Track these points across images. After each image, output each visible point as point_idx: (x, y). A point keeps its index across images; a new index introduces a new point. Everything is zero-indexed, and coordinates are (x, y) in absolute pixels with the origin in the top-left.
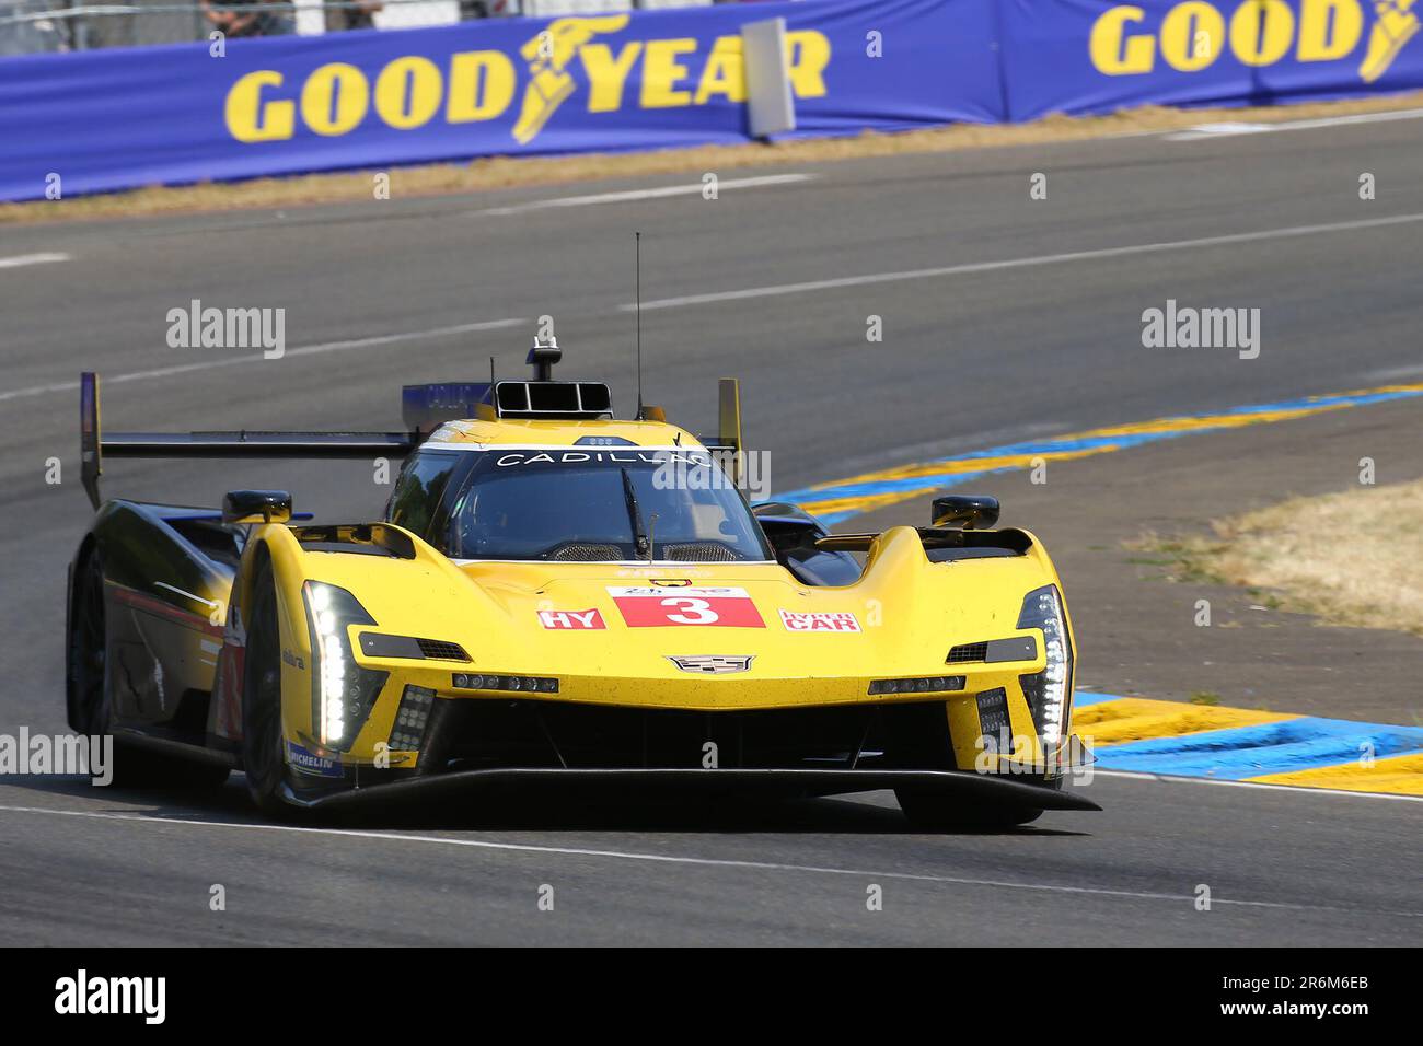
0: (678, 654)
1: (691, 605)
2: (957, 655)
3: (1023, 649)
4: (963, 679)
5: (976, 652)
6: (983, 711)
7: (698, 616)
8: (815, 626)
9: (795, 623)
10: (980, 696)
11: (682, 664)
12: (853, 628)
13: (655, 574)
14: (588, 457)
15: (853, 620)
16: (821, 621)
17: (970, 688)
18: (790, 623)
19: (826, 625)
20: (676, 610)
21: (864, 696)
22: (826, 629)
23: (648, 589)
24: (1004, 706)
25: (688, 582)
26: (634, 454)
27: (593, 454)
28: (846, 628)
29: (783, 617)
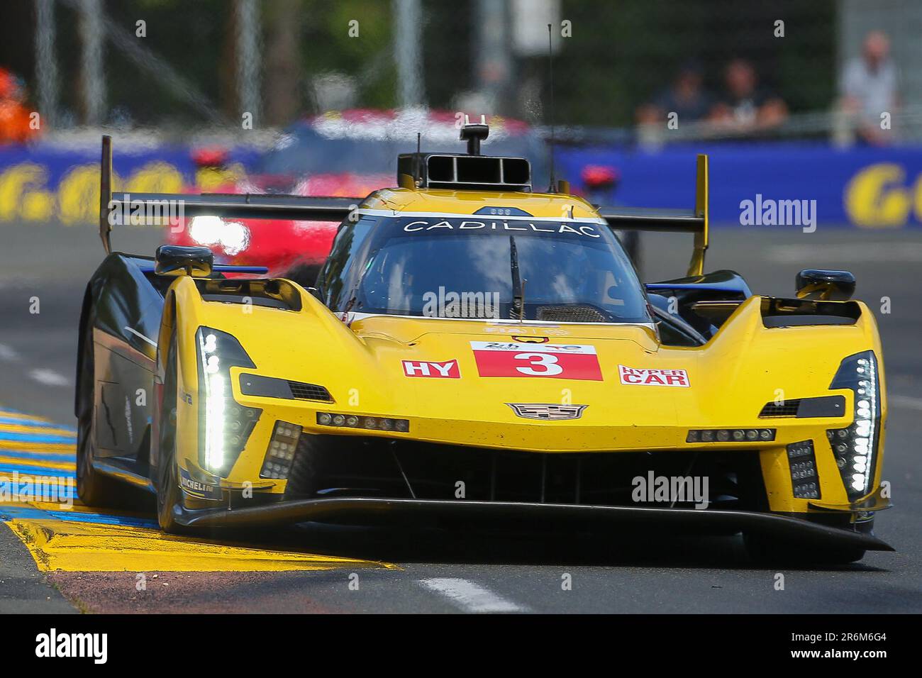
0: (519, 401)
1: (540, 359)
2: (770, 410)
3: (831, 406)
4: (774, 431)
5: (791, 408)
6: (792, 461)
7: (544, 368)
8: (649, 380)
9: (632, 378)
10: (789, 447)
11: (521, 410)
12: (683, 383)
13: (516, 331)
14: (483, 225)
15: (685, 376)
16: (655, 377)
17: (780, 440)
18: (626, 378)
19: (658, 380)
20: (525, 363)
21: (683, 444)
22: (658, 383)
23: (506, 345)
24: (812, 457)
25: (546, 339)
26: (526, 224)
27: (488, 222)
28: (676, 383)
29: (622, 370)
